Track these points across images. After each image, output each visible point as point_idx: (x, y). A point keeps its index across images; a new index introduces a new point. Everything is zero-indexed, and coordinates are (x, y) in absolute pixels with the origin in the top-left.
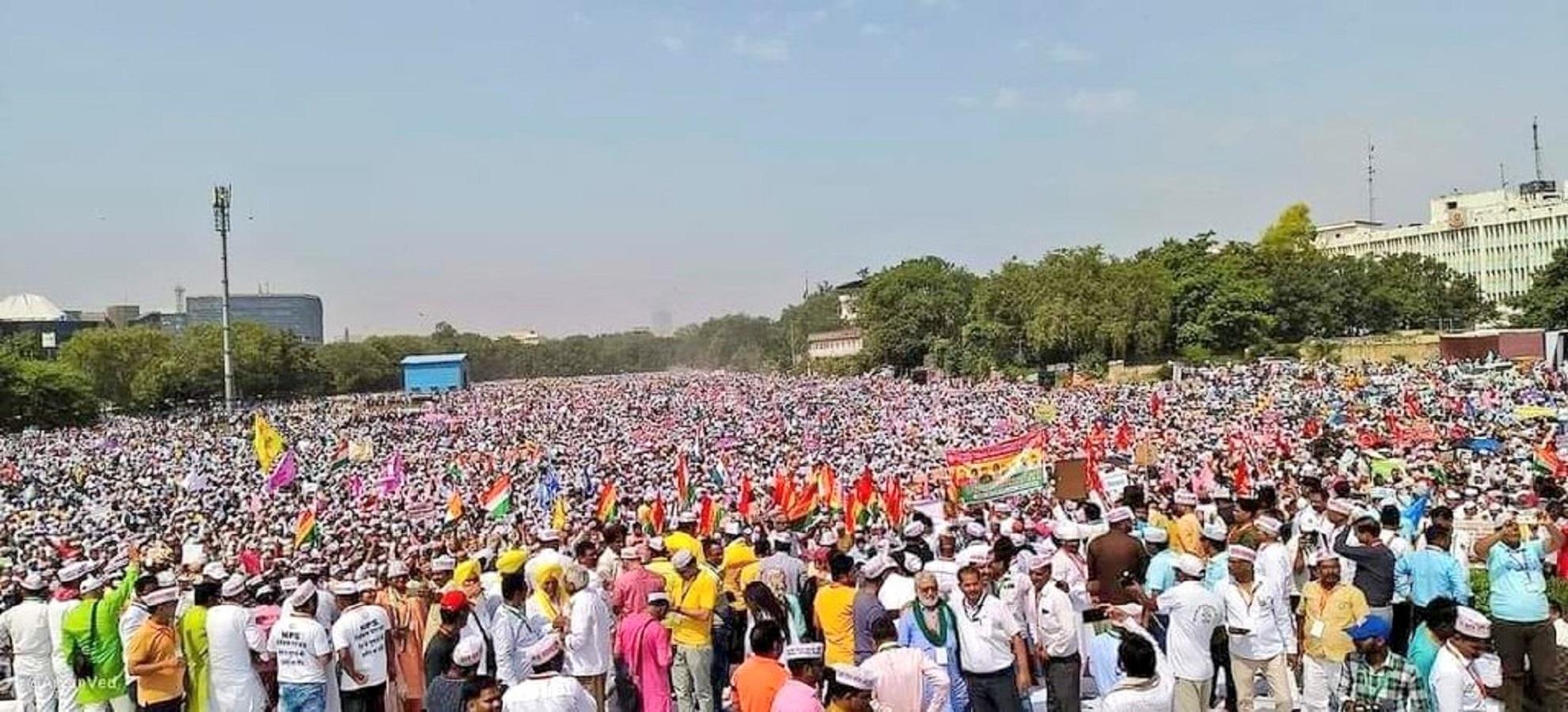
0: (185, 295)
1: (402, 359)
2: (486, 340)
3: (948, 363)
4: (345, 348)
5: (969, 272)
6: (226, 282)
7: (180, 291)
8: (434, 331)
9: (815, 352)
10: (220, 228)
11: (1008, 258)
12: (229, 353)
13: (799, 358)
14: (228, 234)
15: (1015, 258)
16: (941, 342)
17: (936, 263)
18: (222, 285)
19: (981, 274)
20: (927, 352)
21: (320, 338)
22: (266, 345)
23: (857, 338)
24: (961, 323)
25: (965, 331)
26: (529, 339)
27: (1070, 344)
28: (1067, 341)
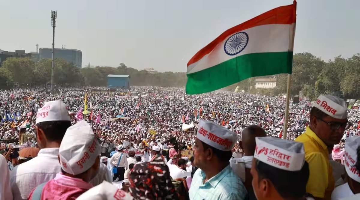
0: (39, 48)
1: (107, 75)
2: (137, 71)
3: (308, 95)
4: (89, 70)
5: (322, 60)
6: (53, 44)
7: (37, 46)
8: (119, 66)
9: (258, 86)
10: (53, 25)
11: (337, 56)
12: (53, 68)
13: (251, 87)
14: (55, 28)
15: (340, 56)
16: (306, 86)
17: (309, 55)
18: (52, 45)
19: (326, 61)
20: (301, 90)
21: (80, 66)
22: (64, 66)
23: (274, 82)
24: (315, 79)
25: (316, 83)
26: (152, 72)
27: (357, 92)
28: (356, 90)
